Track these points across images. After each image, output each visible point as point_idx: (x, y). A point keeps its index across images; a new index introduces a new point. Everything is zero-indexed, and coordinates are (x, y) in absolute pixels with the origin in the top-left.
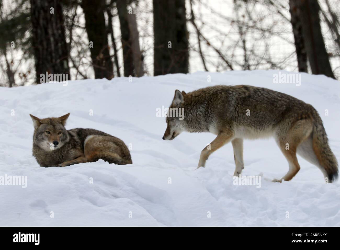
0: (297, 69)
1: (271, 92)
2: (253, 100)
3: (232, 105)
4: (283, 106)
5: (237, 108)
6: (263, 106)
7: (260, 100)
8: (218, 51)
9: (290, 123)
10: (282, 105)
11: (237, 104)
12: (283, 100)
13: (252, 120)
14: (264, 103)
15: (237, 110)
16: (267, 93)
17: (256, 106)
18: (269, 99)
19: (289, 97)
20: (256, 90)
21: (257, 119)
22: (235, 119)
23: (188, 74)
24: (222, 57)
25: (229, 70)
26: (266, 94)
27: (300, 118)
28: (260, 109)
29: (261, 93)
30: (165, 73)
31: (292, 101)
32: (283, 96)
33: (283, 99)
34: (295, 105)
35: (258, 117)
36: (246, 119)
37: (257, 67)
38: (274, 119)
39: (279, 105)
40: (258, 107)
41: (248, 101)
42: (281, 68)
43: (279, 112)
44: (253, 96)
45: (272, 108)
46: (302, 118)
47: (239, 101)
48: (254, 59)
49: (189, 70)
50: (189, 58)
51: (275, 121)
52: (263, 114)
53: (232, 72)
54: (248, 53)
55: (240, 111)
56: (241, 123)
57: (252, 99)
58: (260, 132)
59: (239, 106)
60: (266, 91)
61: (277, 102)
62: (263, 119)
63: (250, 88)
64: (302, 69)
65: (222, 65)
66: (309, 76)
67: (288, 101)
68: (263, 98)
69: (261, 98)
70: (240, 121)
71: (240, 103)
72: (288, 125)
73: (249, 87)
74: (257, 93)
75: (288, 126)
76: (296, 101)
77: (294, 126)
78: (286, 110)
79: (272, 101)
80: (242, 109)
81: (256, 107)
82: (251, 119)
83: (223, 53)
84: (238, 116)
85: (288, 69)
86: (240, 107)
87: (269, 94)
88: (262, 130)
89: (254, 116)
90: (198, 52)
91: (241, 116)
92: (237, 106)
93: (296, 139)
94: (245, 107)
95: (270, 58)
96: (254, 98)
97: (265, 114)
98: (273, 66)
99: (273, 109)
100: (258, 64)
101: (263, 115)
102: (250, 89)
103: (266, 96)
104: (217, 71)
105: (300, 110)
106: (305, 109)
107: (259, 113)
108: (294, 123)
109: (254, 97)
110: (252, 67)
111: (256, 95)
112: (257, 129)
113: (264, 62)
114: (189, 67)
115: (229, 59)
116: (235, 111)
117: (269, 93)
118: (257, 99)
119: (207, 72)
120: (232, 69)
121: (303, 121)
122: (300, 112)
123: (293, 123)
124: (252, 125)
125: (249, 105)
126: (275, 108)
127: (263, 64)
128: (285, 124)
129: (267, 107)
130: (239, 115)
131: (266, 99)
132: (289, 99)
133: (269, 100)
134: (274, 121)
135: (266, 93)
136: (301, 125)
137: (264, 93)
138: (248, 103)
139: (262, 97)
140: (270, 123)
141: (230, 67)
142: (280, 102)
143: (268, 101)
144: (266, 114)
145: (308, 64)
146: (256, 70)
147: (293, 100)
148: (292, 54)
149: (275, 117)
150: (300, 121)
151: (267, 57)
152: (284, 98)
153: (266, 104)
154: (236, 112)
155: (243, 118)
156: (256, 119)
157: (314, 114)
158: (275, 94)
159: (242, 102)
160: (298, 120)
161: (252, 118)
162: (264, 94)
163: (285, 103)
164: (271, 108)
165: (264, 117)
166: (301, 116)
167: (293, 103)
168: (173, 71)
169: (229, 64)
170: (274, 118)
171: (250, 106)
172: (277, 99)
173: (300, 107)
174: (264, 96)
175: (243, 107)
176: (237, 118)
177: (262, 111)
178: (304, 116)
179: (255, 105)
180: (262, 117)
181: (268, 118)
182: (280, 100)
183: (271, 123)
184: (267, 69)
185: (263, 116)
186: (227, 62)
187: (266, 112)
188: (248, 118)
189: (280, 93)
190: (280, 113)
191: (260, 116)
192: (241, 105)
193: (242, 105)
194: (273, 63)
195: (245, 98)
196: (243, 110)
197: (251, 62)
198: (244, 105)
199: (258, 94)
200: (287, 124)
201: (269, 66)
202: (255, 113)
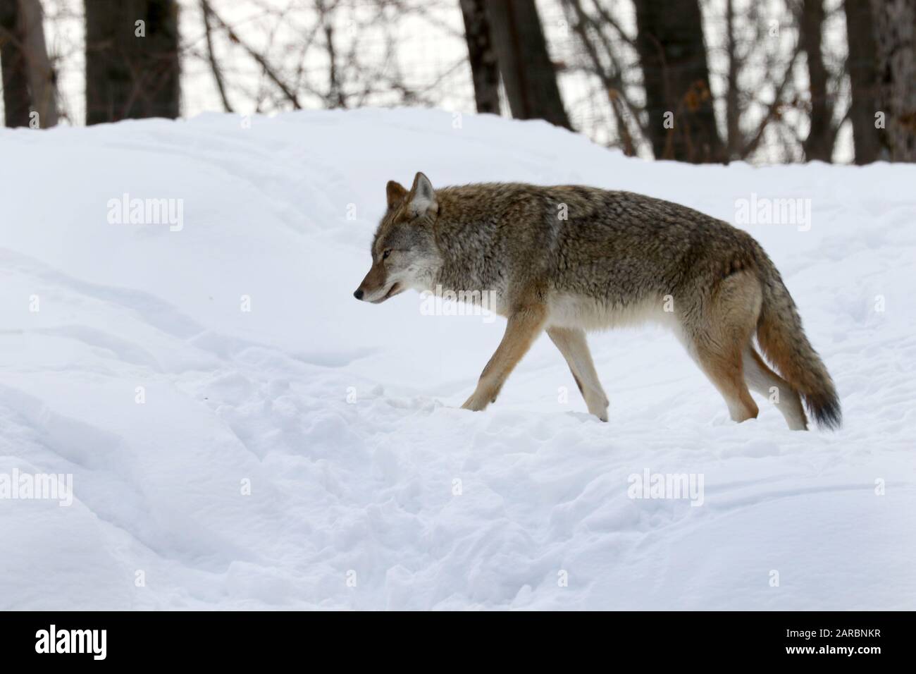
0: (472, 105)
1: (644, 202)
2: (603, 226)
3: (552, 238)
4: (683, 239)
5: (563, 246)
6: (631, 241)
7: (623, 227)
8: (259, 58)
9: (706, 288)
10: (679, 239)
11: (565, 237)
12: (681, 224)
13: (600, 280)
14: (632, 234)
15: (564, 251)
16: (637, 207)
17: (614, 243)
18: (644, 221)
19: (692, 213)
20: (608, 199)
21: (617, 277)
22: (558, 275)
23: (179, 121)
24: (270, 73)
25: (289, 107)
26: (633, 209)
27: (728, 270)
28: (624, 250)
29: (620, 206)
30: (117, 117)
31: (702, 223)
32: (678, 211)
33: (680, 220)
34: (713, 233)
35: (619, 271)
36: (587, 276)
37: (364, 101)
38: (660, 277)
39: (673, 236)
40: (618, 246)
41: (593, 230)
42: (430, 104)
43: (674, 256)
44: (603, 215)
45: (655, 246)
46: (733, 270)
47: (570, 229)
48: (356, 78)
49: (181, 110)
50: (180, 76)
51: (664, 282)
52: (632, 264)
53: (298, 113)
54: (341, 62)
55: (571, 255)
56: (572, 287)
57: (603, 223)
58: (623, 310)
59: (569, 241)
60: (633, 199)
61: (666, 229)
62: (632, 277)
63: (594, 193)
64: (486, 105)
65: (271, 95)
66: (504, 123)
67: (692, 224)
68: (629, 220)
69: (624, 220)
70: (569, 281)
71: (572, 235)
72: (703, 295)
73: (591, 192)
74: (611, 206)
75: (704, 297)
76: (713, 224)
77: (720, 295)
78: (690, 252)
79: (652, 226)
80: (577, 250)
81: (613, 247)
82: (599, 277)
83: (274, 62)
84: (567, 267)
85: (448, 105)
86: (570, 245)
87: (643, 208)
88: (631, 304)
89: (610, 269)
90: (203, 59)
91: (574, 269)
92: (565, 241)
93: (734, 330)
94: (586, 245)
95: (399, 76)
96: (608, 221)
97: (635, 264)
98: (409, 96)
99: (657, 248)
100: (367, 92)
101: (630, 266)
102: (594, 196)
103: (635, 213)
104: (258, 111)
105: (729, 248)
106: (738, 243)
107: (620, 262)
108: (716, 285)
109: (605, 218)
110: (352, 101)
111: (609, 212)
112: (614, 303)
113: (382, 85)
114: (180, 102)
115: (290, 79)
116: (559, 255)
117: (642, 205)
118: (614, 224)
119: (230, 115)
120: (297, 106)
121: (738, 276)
122: (729, 253)
123: (713, 286)
124: (601, 293)
125: (596, 241)
126: (662, 246)
127: (379, 91)
128: (696, 292)
129: (640, 243)
130: (569, 265)
131: (636, 221)
132: (693, 219)
133: (643, 225)
134: (662, 280)
135: (633, 205)
136: (735, 288)
137: (629, 207)
138: (593, 235)
139: (625, 216)
140: (650, 286)
141: (293, 98)
142: (673, 229)
143: (643, 228)
144: (639, 263)
145: (502, 91)
146: (363, 108)
147: (703, 220)
148: (460, 63)
149: (664, 271)
150: (731, 277)
151: (389, 72)
152: (681, 216)
153: (639, 235)
154: (562, 256)
155: (579, 274)
156: (614, 276)
157: (758, 255)
158: (657, 208)
159: (578, 230)
160: (725, 276)
161: (603, 274)
162: (629, 209)
163: (687, 232)
164: (652, 246)
165: (634, 272)
166: (731, 264)
167: (708, 231)
168: (139, 113)
169: (291, 94)
170: (659, 273)
171: (598, 244)
172: (664, 220)
173: (727, 238)
174: (630, 214)
175: (580, 244)
176: (564, 273)
177: (628, 257)
178: (737, 263)
179: (611, 242)
180: (629, 271)
181: (646, 273)
182: (674, 223)
183: (652, 287)
184: (392, 106)
185: (631, 268)
186: (284, 88)
187: (637, 258)
188: (592, 275)
189: (666, 203)
190: (677, 260)
191: (623, 268)
192: (573, 239)
193: (578, 240)
194: (409, 90)
195: (584, 219)
196: (579, 252)
197: (348, 87)
198: (582, 241)
199: (615, 210)
200: (701, 292)
201: (396, 96)
202: (611, 261)
